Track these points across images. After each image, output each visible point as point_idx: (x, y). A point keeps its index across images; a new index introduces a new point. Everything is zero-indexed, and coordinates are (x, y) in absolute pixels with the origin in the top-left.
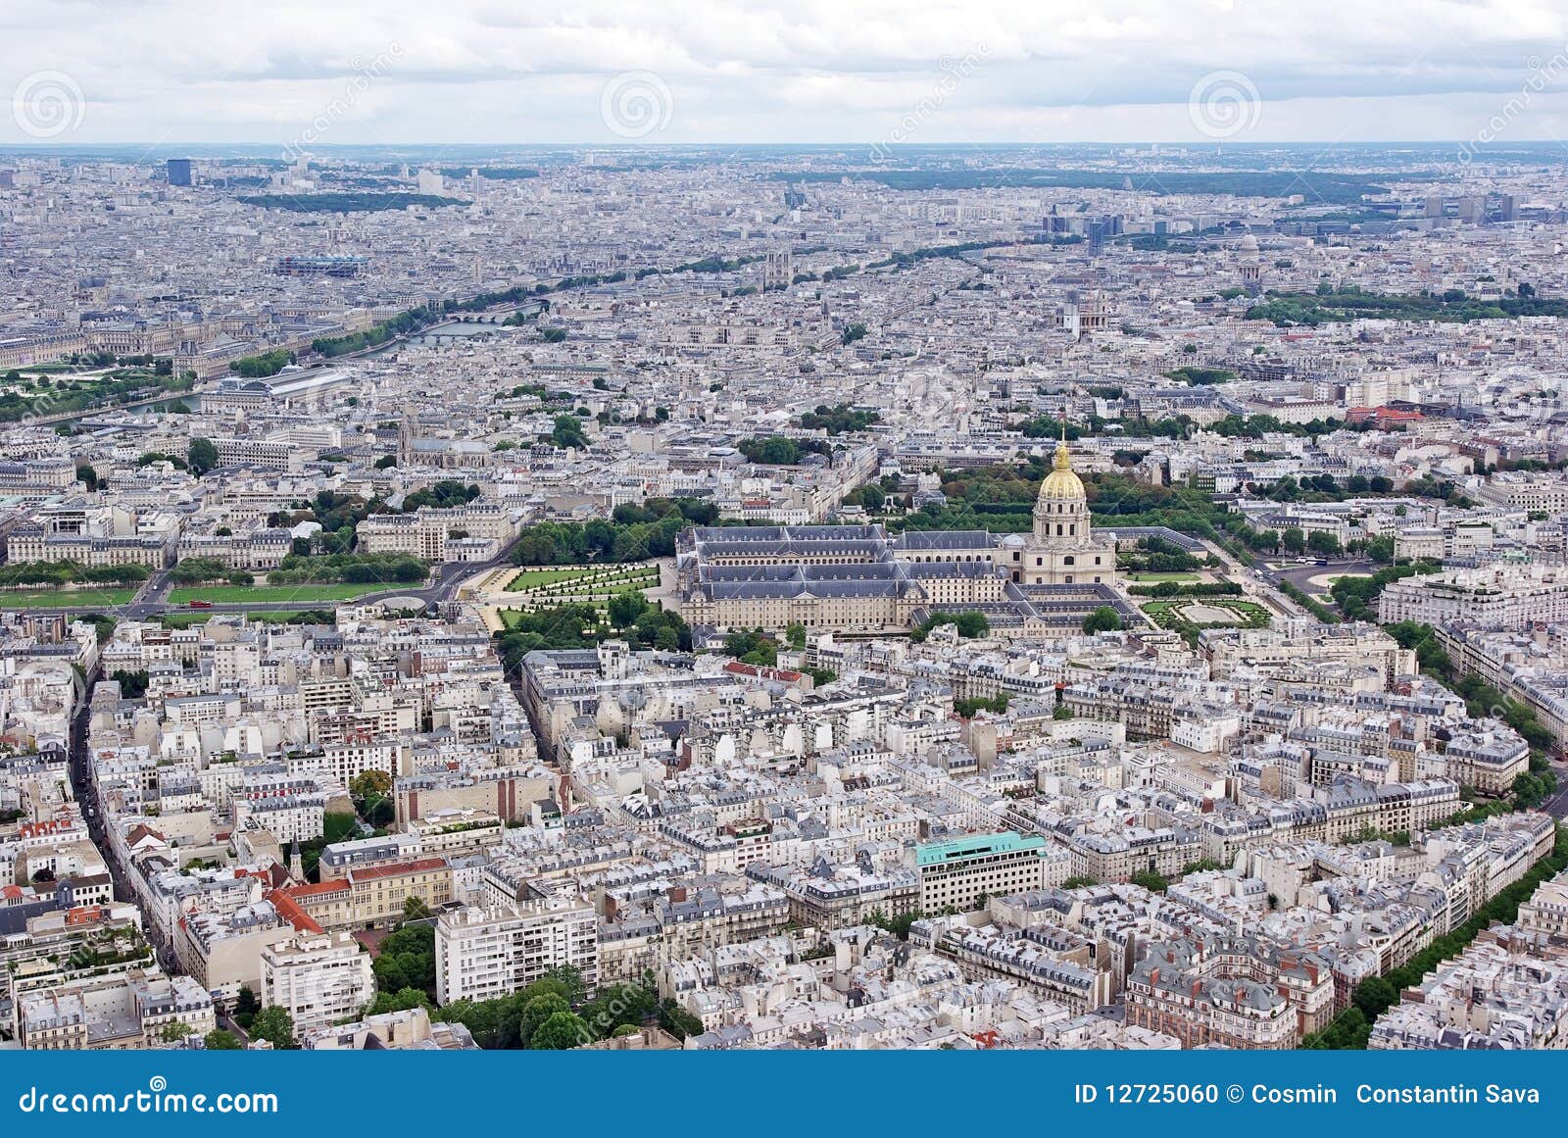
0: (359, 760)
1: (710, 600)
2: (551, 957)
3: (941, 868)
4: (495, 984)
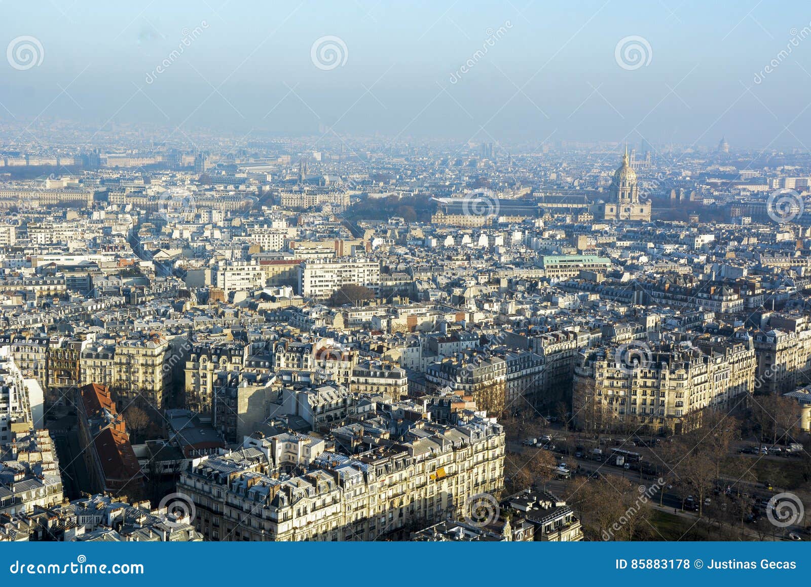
0: (268, 241)
1: (445, 214)
2: (356, 281)
3: (556, 267)
4: (328, 286)
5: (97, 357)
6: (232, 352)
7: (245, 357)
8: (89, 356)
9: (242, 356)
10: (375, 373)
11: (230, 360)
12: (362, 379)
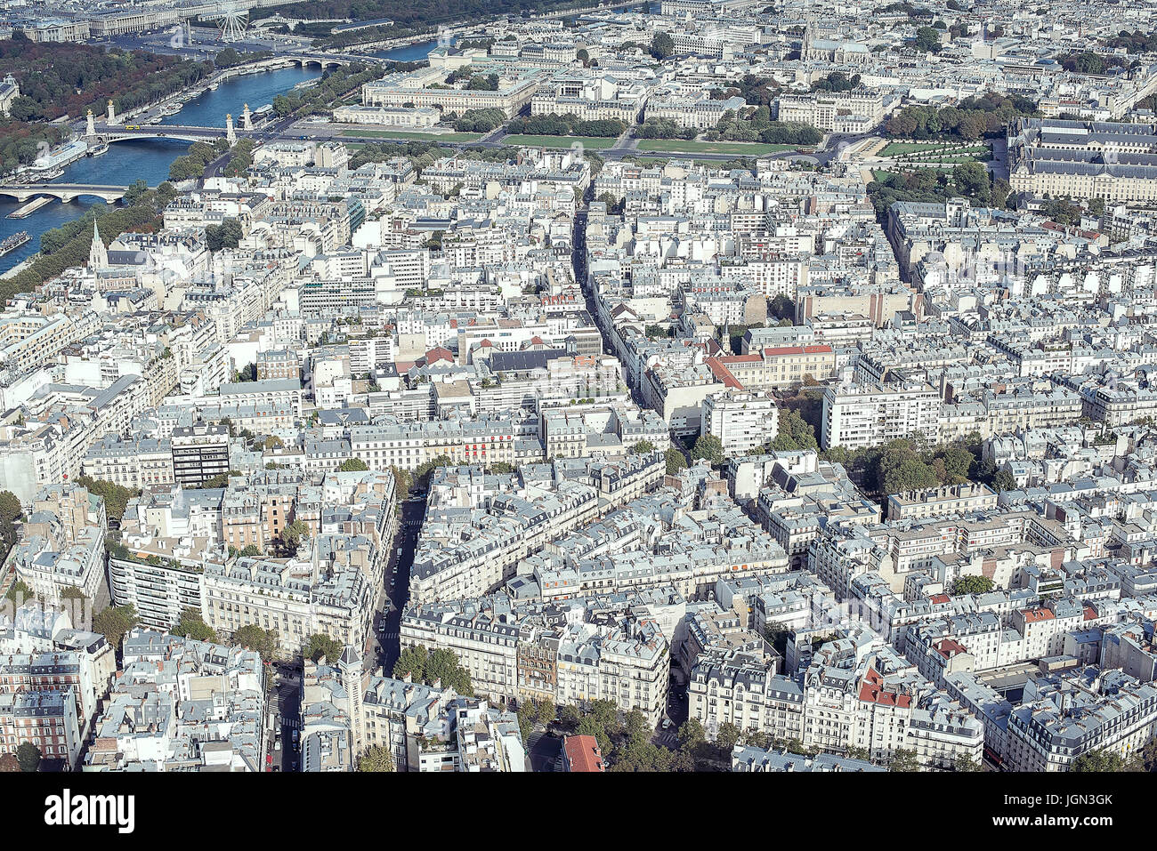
1: (1031, 173)
2: (905, 424)
5: (578, 660)
6: (751, 677)
7: (767, 685)
8: (568, 658)
9: (764, 684)
10: (941, 726)
11: (748, 688)
12: (922, 733)
